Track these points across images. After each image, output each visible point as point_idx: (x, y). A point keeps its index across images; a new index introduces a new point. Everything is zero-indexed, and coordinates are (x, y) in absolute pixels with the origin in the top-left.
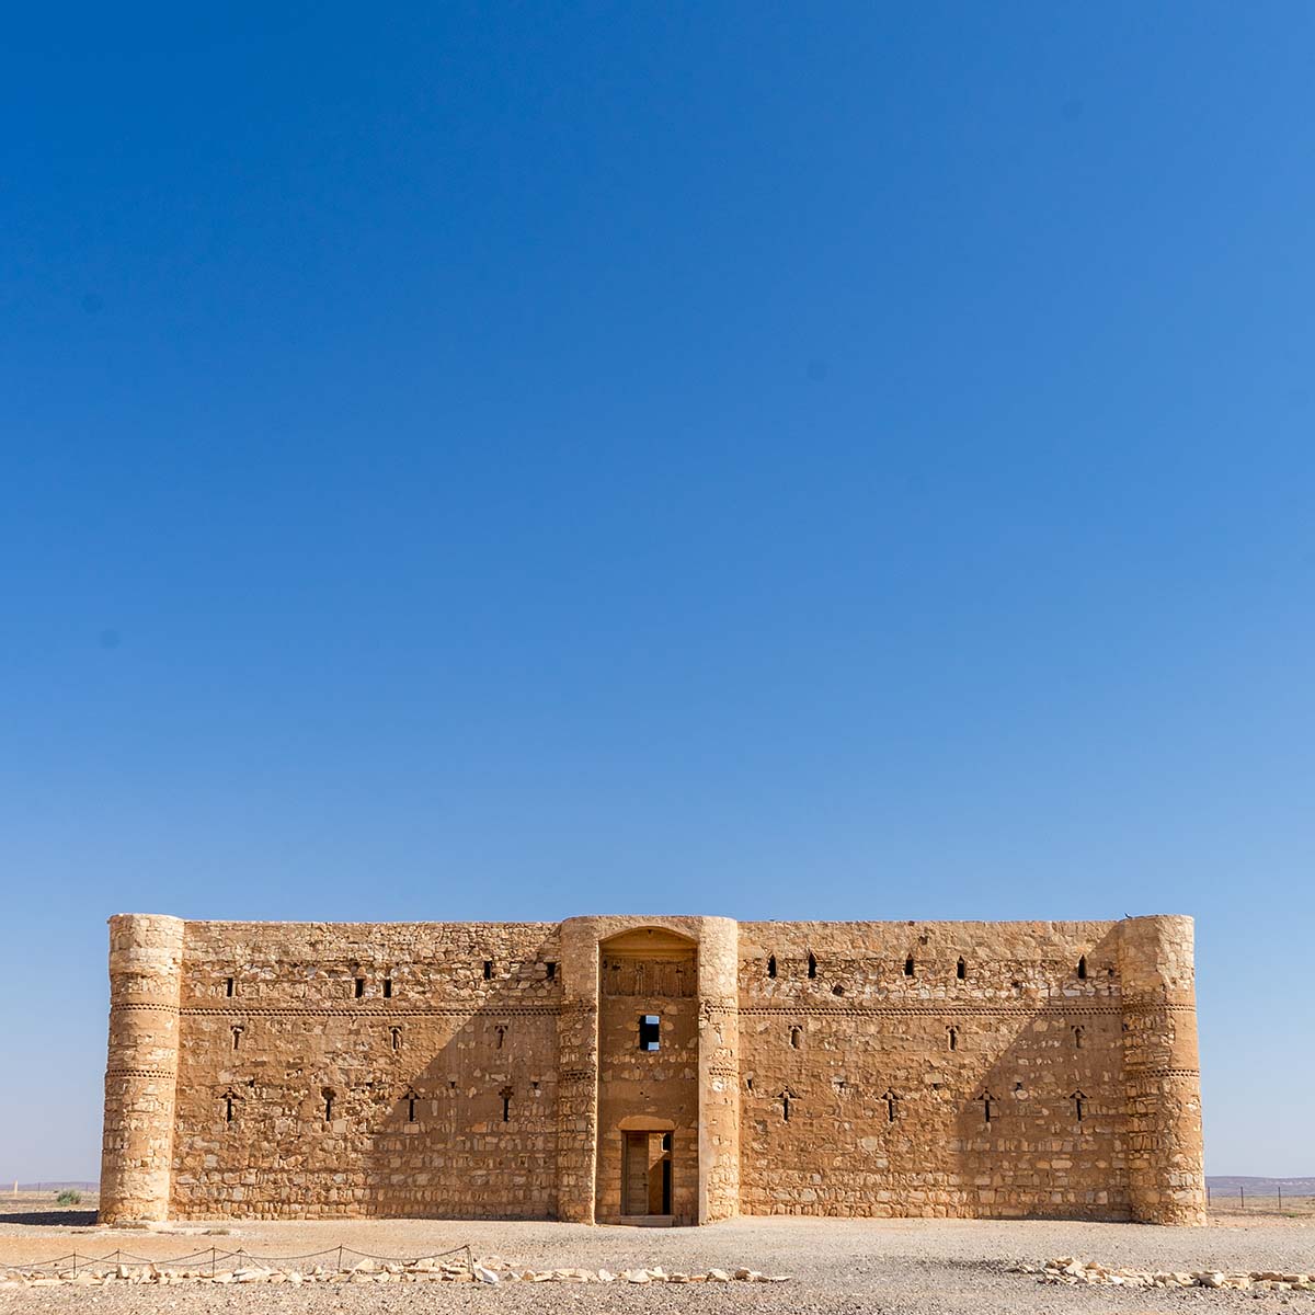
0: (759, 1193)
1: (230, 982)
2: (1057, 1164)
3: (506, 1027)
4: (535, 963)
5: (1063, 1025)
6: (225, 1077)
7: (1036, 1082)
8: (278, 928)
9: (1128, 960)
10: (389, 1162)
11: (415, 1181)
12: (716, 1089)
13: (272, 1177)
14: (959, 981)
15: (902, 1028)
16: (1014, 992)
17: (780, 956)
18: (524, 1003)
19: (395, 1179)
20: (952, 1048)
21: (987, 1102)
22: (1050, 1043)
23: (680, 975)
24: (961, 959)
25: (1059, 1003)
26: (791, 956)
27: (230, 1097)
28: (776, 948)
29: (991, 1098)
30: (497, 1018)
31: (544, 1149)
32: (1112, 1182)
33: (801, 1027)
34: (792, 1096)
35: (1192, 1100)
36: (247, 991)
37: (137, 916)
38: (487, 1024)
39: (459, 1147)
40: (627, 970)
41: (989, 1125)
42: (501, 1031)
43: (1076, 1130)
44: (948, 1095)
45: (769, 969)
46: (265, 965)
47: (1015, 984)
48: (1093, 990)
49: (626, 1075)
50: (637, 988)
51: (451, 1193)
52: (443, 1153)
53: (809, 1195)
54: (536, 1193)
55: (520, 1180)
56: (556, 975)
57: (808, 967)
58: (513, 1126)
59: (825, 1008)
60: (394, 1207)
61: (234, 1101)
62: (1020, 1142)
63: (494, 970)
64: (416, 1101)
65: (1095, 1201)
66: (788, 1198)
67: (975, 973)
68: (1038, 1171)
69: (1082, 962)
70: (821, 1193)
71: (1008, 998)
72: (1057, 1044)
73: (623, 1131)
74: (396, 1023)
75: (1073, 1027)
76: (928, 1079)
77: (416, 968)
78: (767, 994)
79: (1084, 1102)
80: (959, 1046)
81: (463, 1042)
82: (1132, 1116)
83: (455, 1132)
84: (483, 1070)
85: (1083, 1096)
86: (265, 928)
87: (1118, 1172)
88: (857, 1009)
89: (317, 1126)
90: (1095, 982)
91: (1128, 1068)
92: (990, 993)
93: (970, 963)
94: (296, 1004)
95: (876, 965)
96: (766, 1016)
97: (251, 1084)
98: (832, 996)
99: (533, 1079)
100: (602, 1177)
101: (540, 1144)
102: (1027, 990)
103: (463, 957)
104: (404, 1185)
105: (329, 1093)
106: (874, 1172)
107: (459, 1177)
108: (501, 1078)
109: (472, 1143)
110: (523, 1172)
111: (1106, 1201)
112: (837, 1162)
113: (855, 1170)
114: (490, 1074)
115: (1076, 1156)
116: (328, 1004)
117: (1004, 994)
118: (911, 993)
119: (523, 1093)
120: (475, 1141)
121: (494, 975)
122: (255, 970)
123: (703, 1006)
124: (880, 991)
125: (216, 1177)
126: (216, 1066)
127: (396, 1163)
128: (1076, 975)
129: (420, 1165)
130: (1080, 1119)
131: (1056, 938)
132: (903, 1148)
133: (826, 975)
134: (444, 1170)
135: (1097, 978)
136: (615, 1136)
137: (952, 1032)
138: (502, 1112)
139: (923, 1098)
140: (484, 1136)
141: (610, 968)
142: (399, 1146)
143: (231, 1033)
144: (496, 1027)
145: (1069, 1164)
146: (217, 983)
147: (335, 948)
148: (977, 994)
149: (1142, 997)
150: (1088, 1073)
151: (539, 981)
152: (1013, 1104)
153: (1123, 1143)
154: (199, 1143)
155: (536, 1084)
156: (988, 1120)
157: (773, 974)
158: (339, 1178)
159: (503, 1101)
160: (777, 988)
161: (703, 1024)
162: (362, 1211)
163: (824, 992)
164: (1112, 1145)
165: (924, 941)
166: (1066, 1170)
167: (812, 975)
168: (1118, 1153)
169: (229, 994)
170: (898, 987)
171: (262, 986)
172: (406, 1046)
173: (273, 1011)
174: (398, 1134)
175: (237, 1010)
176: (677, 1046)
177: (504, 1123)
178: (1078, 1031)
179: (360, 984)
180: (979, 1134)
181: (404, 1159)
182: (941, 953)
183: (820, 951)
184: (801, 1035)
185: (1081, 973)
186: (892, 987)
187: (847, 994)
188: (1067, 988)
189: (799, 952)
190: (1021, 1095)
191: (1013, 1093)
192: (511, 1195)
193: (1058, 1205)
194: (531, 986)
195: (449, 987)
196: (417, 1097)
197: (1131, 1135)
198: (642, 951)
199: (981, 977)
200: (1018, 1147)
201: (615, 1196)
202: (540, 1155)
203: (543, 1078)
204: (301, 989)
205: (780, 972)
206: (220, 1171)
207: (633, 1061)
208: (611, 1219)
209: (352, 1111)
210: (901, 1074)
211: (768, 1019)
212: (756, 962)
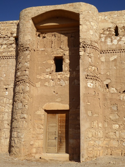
4: (10, 37)
17: (120, 26)
28: (118, 23)
40: (49, 38)
45: (115, 32)
73: (45, 110)
136: (41, 112)
155: (6, 89)
157: (117, 34)
161: (81, 53)
201: (40, 143)
203: (9, 86)
205: (120, 33)
211: (116, 55)
212: (108, 29)
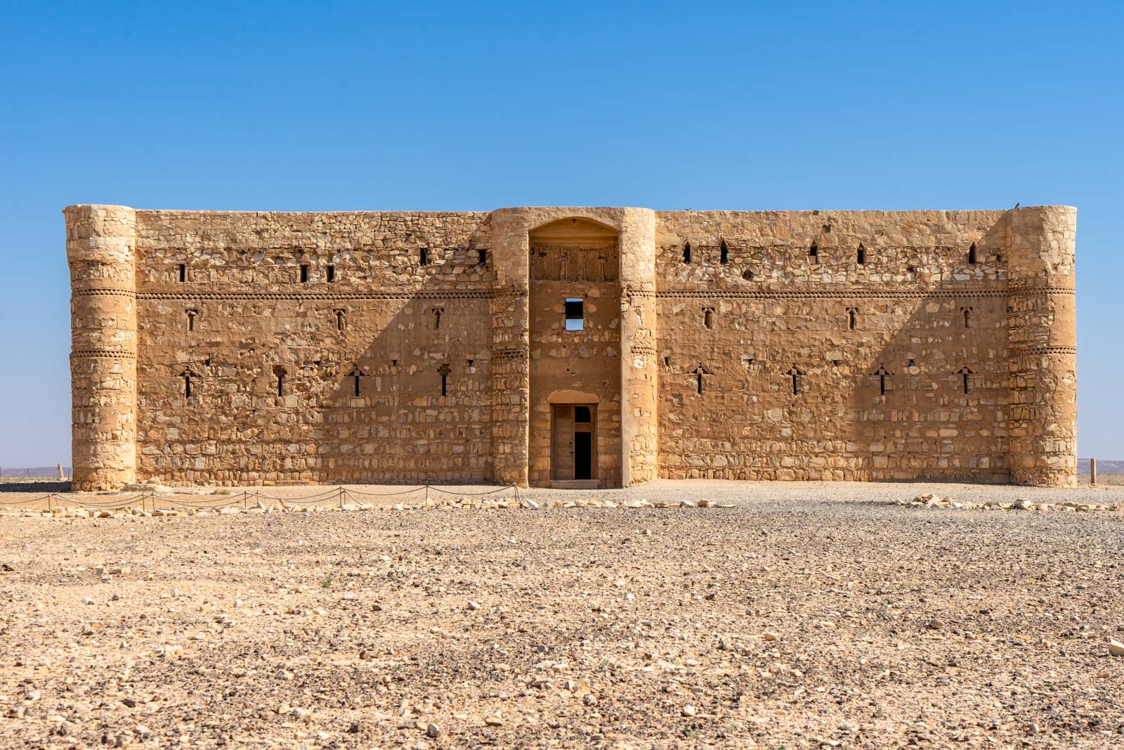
0: (675, 460)
1: (182, 268)
2: (945, 433)
3: (443, 310)
4: (468, 250)
5: (953, 307)
6: (182, 357)
7: (926, 359)
8: (225, 217)
9: (1014, 247)
10: (338, 433)
11: (362, 451)
12: (636, 366)
13: (230, 447)
14: (859, 266)
15: (806, 310)
16: (909, 276)
17: (694, 243)
18: (458, 287)
19: (345, 448)
20: (852, 327)
21: (882, 377)
22: (941, 323)
23: (602, 261)
24: (861, 246)
25: (950, 287)
26: (704, 243)
27: (188, 375)
28: (690, 236)
29: (886, 373)
30: (433, 301)
31: (480, 421)
32: (993, 448)
33: (713, 309)
34: (705, 372)
35: (1068, 375)
36: (199, 276)
37: (94, 206)
38: (425, 306)
39: (402, 420)
40: (553, 256)
41: (884, 398)
42: (438, 314)
43: (963, 402)
44: (847, 371)
45: (684, 255)
46: (214, 252)
47: (911, 269)
48: (982, 274)
49: (553, 353)
50: (562, 273)
51: (396, 461)
52: (388, 425)
53: (720, 461)
54: (473, 461)
55: (459, 449)
56: (488, 261)
57: (720, 253)
58: (451, 400)
59: (734, 292)
60: (344, 474)
61: (192, 379)
62: (911, 413)
63: (430, 257)
64: (361, 378)
65: (977, 465)
66: (701, 463)
67: (873, 259)
68: (927, 439)
69: (973, 248)
70: (731, 459)
71: (904, 282)
72: (947, 324)
73: (552, 405)
74: (340, 306)
75: (962, 309)
76: (829, 356)
77: (358, 255)
78: (683, 277)
79: (970, 377)
80: (858, 326)
81: (403, 323)
82: (1013, 389)
83: (398, 406)
84: (423, 349)
85: (970, 372)
86: (214, 217)
87: (999, 440)
88: (764, 293)
89: (270, 401)
90: (984, 267)
91: (1011, 346)
92: (887, 277)
93: (869, 249)
94: (245, 289)
95: (783, 251)
96: (682, 298)
97: (207, 363)
98: (742, 281)
99: (469, 357)
100: (533, 445)
101: (476, 415)
102: (921, 275)
103: (400, 244)
104: (352, 454)
105: (280, 371)
106: (779, 440)
107: (403, 446)
108: (438, 356)
109: (414, 416)
110: (461, 441)
111: (987, 466)
112: (746, 431)
113: (761, 438)
114: (429, 353)
115: (961, 425)
116: (275, 289)
117: (900, 278)
118: (815, 278)
119: (459, 370)
120: (417, 414)
121: (430, 261)
122: (205, 257)
123: (625, 290)
124: (786, 275)
125: (179, 448)
126: (174, 346)
127: (345, 434)
128: (966, 260)
129: (367, 436)
130: (966, 392)
131: (949, 227)
132: (806, 418)
133: (737, 260)
134: (389, 440)
135: (986, 263)
136: (545, 408)
137: (852, 313)
138: (441, 387)
139: (824, 374)
140: (424, 409)
141: (537, 254)
142: (346, 419)
143: (185, 316)
144: (433, 310)
145: (954, 433)
146: (170, 269)
147: (281, 236)
148: (875, 278)
149: (1026, 282)
150: (975, 350)
151: (472, 266)
152: (907, 379)
153: (1005, 413)
154: (162, 418)
155: (471, 362)
156: (882, 393)
157: (687, 259)
158: (293, 448)
159: (441, 377)
160: (692, 273)
161: (625, 307)
162: (315, 477)
163: (734, 277)
164: (995, 416)
165: (827, 229)
166: (952, 438)
167: (724, 260)
168: (999, 423)
169: (182, 279)
170: (803, 272)
171: (213, 272)
172: (350, 327)
173: (225, 296)
174: (345, 407)
175: (189, 295)
176: (600, 327)
177: (442, 397)
178: (966, 312)
179: (305, 269)
180: (875, 406)
181: (352, 431)
182: (843, 240)
183: (731, 239)
184: (714, 316)
185: (971, 258)
186: (797, 272)
187: (756, 278)
188: (958, 273)
189: (712, 240)
190: (914, 370)
191: (906, 369)
192: (451, 463)
193: (944, 469)
194: (464, 271)
195: (389, 273)
196: (362, 374)
197: (1012, 406)
198: (568, 238)
199: (878, 263)
200: (909, 418)
201: (545, 463)
202: (476, 427)
203: (477, 356)
204: (249, 275)
205: (694, 258)
206: (183, 443)
207: (560, 340)
208: (542, 483)
209: (303, 388)
210: (805, 352)
211: (684, 301)
212: (672, 249)
